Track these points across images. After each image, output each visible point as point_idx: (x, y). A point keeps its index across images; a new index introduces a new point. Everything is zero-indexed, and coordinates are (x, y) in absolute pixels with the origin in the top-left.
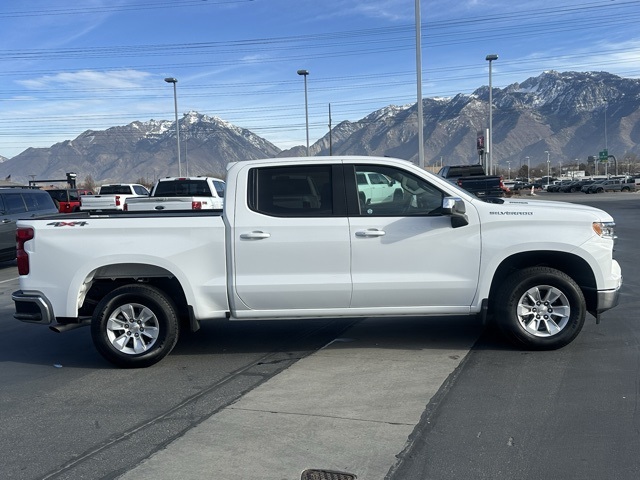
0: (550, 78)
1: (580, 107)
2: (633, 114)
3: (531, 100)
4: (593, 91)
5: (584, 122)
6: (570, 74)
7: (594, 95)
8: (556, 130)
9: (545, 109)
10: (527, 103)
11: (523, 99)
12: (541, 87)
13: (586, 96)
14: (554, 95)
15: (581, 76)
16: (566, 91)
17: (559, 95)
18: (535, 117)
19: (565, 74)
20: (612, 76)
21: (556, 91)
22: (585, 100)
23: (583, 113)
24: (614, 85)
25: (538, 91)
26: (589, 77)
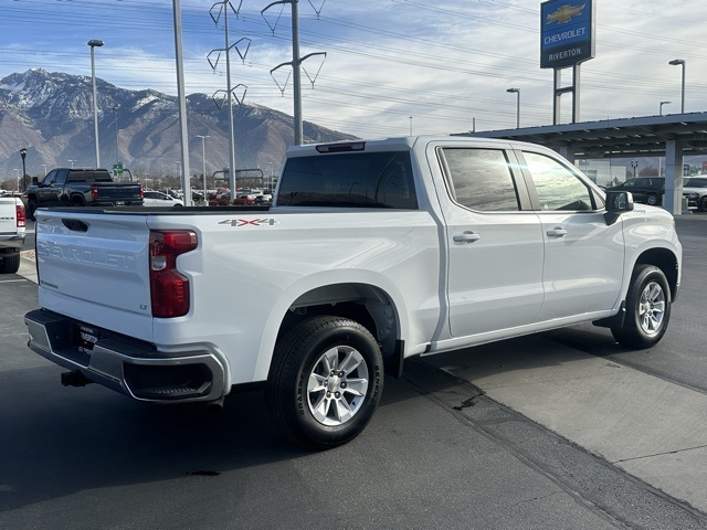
0: (38, 78)
1: (74, 113)
2: (130, 127)
3: (16, 99)
4: (87, 97)
5: (79, 130)
6: (60, 75)
7: (88, 103)
8: (48, 137)
9: (34, 112)
10: (11, 103)
11: (7, 98)
12: (27, 85)
13: (79, 103)
14: (44, 97)
15: (73, 79)
16: (57, 93)
17: (49, 98)
18: (23, 119)
19: (54, 74)
20: (106, 83)
21: (46, 93)
22: (78, 107)
23: (77, 120)
24: (110, 93)
25: (24, 89)
26: (82, 81)
